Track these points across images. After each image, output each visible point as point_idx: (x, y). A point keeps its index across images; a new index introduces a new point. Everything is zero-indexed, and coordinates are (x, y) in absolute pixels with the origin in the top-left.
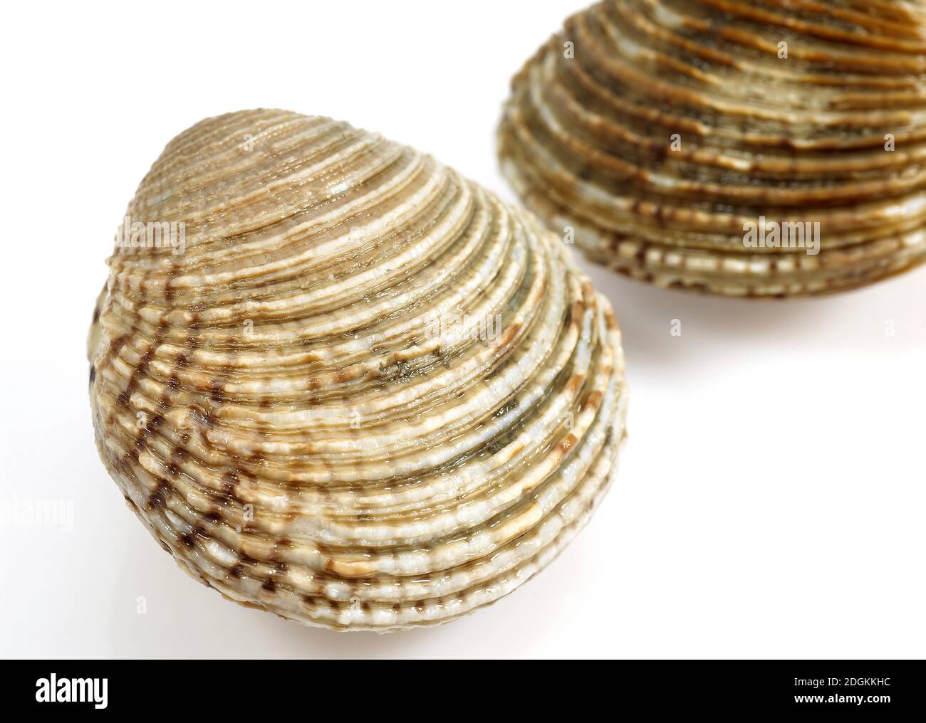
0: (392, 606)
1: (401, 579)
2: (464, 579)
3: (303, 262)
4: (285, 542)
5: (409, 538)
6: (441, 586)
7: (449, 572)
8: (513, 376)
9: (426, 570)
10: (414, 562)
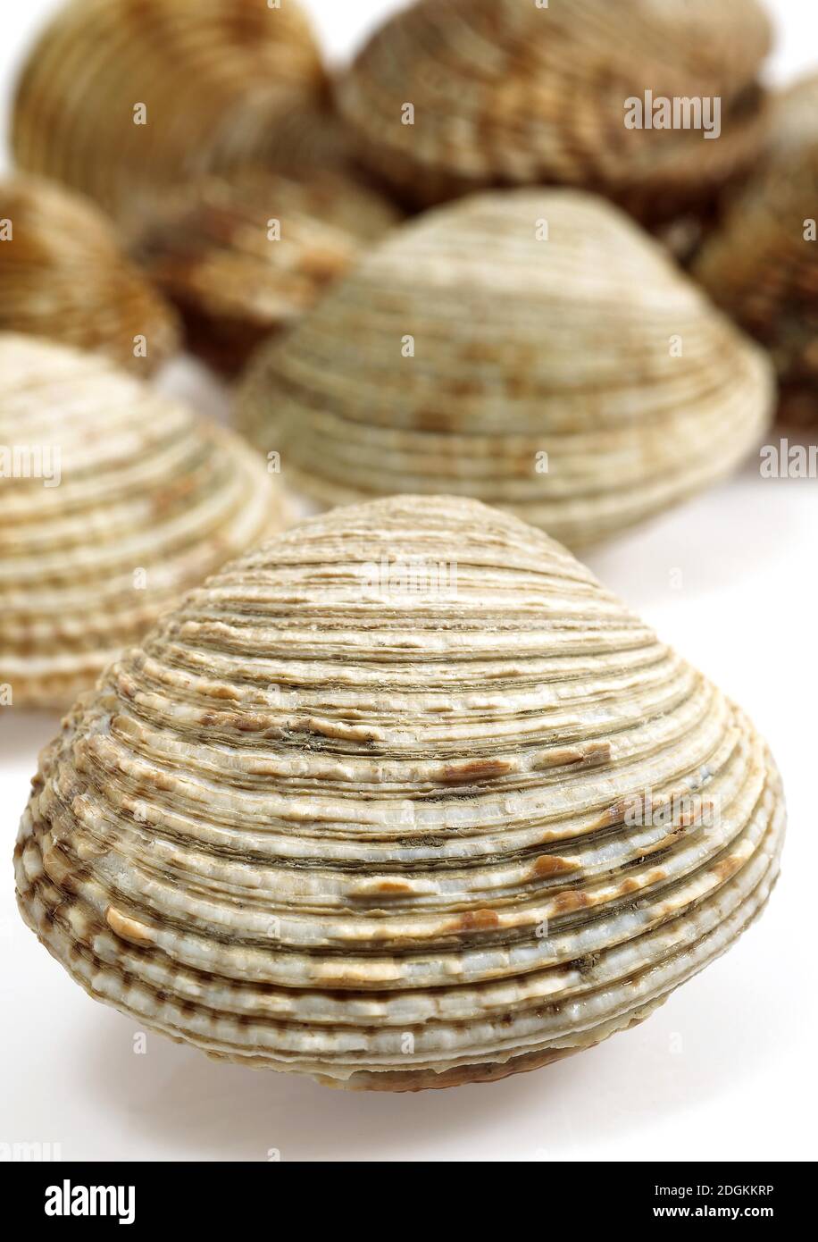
0: (155, 993)
1: (176, 966)
2: (251, 1001)
3: (296, 601)
4: (85, 874)
5: (203, 920)
6: (220, 998)
7: (237, 984)
8: (458, 815)
9: (207, 967)
10: (198, 951)
